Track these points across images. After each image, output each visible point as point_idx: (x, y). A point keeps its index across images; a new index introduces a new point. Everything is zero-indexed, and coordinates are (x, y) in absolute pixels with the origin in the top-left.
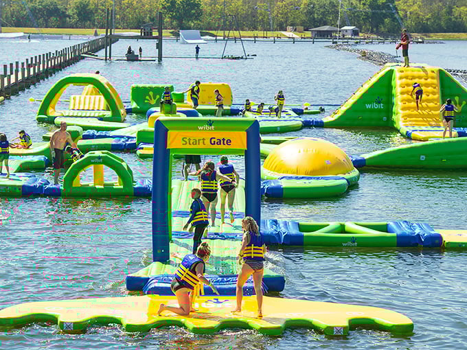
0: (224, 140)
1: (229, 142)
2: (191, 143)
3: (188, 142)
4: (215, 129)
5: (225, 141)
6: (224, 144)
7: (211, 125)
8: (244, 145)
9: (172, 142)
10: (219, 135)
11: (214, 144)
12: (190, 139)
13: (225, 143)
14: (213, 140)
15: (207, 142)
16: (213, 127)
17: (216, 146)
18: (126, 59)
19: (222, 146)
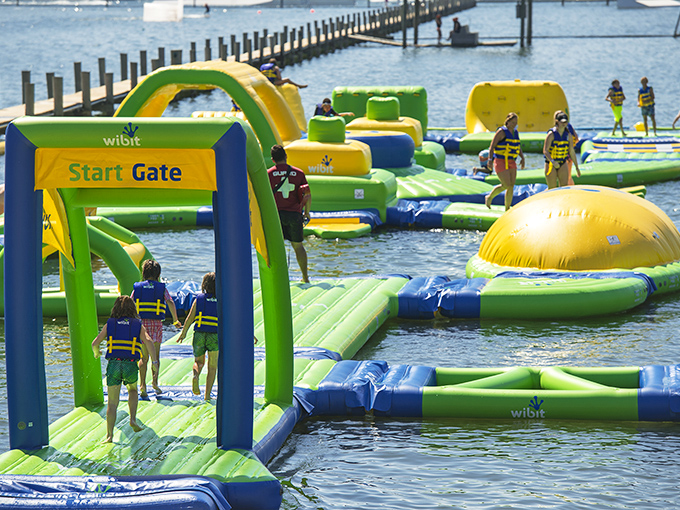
0: (164, 168)
1: (175, 174)
2: (89, 176)
3: (82, 173)
4: (143, 145)
5: (167, 173)
6: (164, 179)
7: (131, 135)
8: (211, 181)
9: (47, 174)
10: (153, 159)
11: (142, 178)
12: (86, 169)
13: (167, 176)
14: (139, 170)
15: (127, 173)
16: (137, 139)
17: (146, 184)
18: (449, 43)
19: (160, 184)
